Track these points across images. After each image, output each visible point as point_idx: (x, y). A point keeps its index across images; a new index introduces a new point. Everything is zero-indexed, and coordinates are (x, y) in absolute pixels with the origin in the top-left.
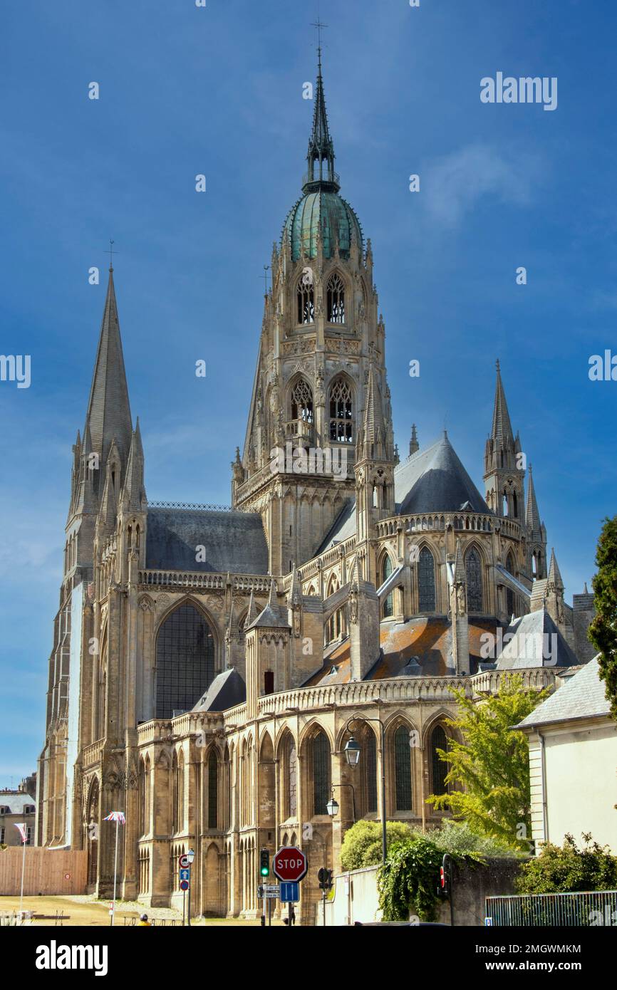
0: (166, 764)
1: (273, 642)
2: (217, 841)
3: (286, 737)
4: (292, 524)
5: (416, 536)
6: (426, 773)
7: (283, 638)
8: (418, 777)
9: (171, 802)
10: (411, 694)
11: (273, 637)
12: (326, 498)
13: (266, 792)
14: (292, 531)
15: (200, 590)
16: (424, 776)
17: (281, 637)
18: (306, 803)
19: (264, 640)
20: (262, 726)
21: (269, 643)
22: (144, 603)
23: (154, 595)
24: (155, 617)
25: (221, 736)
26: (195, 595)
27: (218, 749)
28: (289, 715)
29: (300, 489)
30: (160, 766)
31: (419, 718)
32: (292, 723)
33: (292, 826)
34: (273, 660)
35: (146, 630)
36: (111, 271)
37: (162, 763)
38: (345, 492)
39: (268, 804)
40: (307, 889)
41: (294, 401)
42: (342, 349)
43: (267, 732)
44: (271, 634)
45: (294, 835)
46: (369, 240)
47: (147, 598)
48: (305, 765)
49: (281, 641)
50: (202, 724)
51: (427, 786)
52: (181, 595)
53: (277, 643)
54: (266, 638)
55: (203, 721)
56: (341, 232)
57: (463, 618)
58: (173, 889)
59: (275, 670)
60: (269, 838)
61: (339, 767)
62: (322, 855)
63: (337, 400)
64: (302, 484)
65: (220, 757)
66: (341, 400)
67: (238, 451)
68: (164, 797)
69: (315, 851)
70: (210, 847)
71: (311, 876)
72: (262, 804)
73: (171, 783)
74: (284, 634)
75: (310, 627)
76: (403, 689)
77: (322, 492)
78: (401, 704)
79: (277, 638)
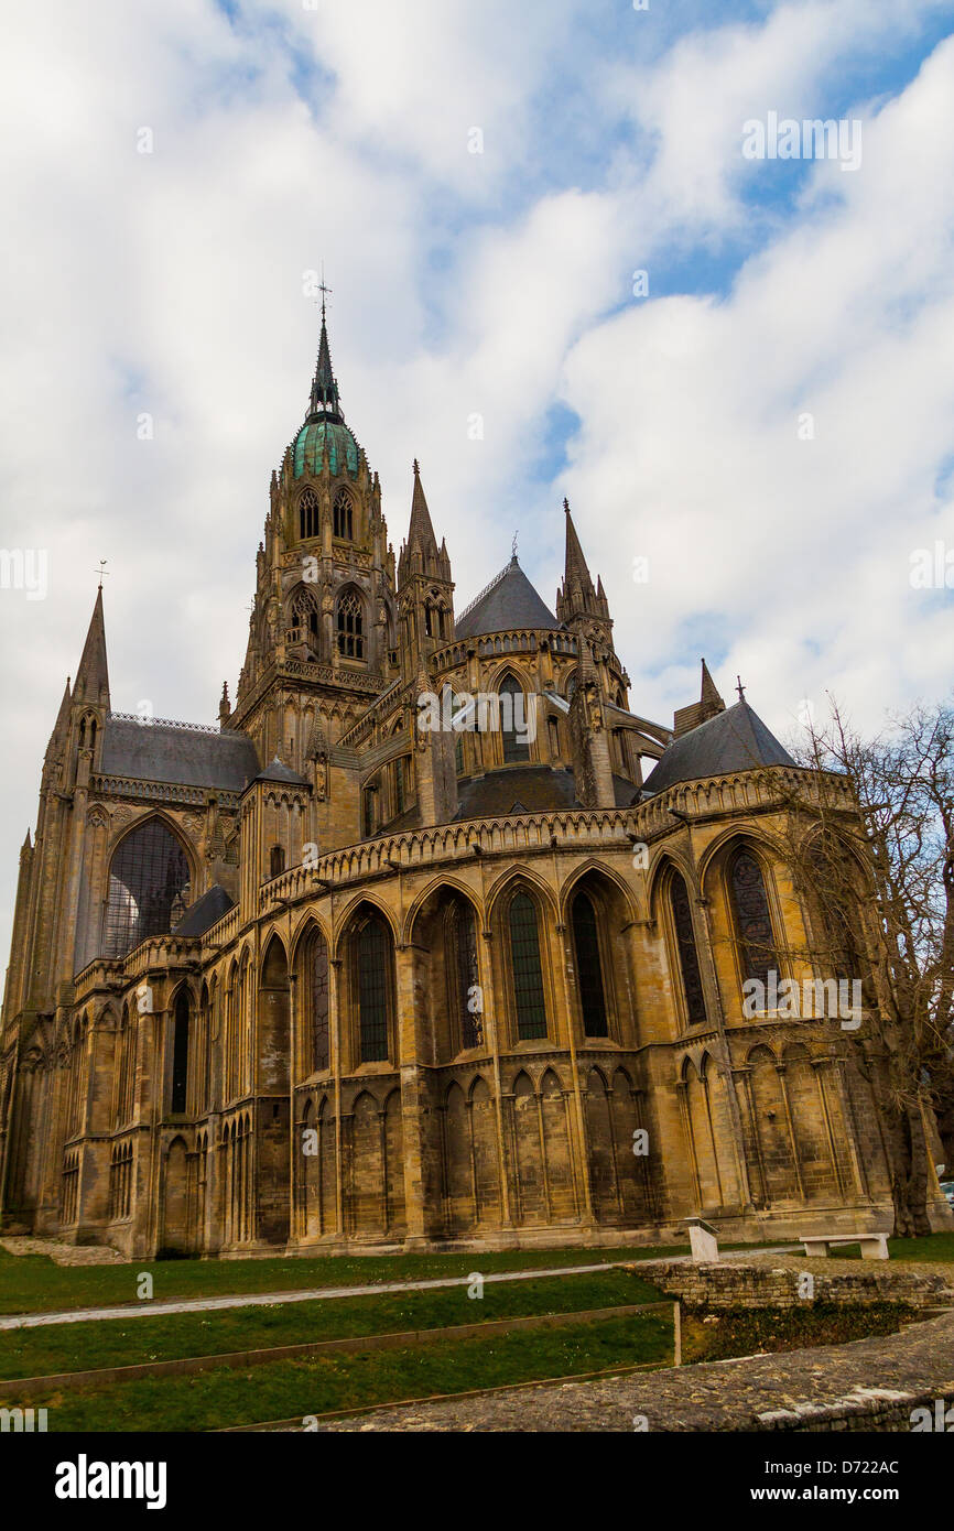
0: (112, 1024)
1: (284, 804)
2: (185, 1133)
3: (310, 935)
4: (294, 737)
5: (496, 660)
6: (571, 971)
7: (299, 802)
8: (556, 977)
9: (117, 1080)
10: (536, 838)
11: (285, 797)
12: (334, 711)
13: (271, 1037)
14: (294, 745)
15: (174, 805)
16: (568, 975)
17: (297, 798)
18: (347, 1042)
19: (271, 800)
20: (265, 931)
21: (278, 805)
22: (96, 817)
23: (111, 807)
24: (111, 835)
25: (197, 971)
26: (166, 811)
27: (191, 991)
28: (315, 897)
29: (304, 699)
30: (103, 1027)
31: (554, 877)
32: (321, 909)
33: (320, 1086)
34: (284, 830)
35: (96, 852)
36: (100, 588)
37: (106, 1023)
38: (358, 707)
39: (274, 1056)
40: (349, 1198)
41: (295, 614)
42: (352, 561)
43: (275, 935)
44: (282, 792)
45: (325, 1100)
46: (376, 473)
47: (100, 809)
48: (344, 976)
49: (296, 805)
50: (168, 954)
51: (574, 994)
52: (148, 809)
53: (290, 807)
54: (274, 799)
55: (169, 948)
56: (349, 455)
57: (600, 735)
58: (112, 1214)
59: (286, 845)
60: (275, 1115)
61: (410, 971)
62: (377, 1132)
63: (346, 613)
64: (306, 693)
65: (194, 1003)
66: (350, 613)
67: (225, 687)
68: (106, 1073)
69: (365, 1127)
70: (173, 1144)
71: (358, 1174)
72: (263, 1056)
73: (119, 1053)
74: (301, 794)
75: (340, 787)
76: (521, 831)
77: (330, 705)
78: (519, 854)
79: (291, 799)
